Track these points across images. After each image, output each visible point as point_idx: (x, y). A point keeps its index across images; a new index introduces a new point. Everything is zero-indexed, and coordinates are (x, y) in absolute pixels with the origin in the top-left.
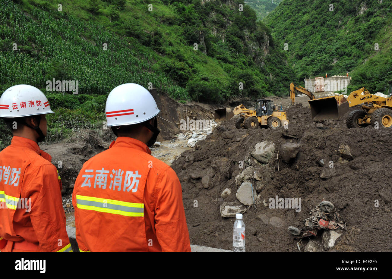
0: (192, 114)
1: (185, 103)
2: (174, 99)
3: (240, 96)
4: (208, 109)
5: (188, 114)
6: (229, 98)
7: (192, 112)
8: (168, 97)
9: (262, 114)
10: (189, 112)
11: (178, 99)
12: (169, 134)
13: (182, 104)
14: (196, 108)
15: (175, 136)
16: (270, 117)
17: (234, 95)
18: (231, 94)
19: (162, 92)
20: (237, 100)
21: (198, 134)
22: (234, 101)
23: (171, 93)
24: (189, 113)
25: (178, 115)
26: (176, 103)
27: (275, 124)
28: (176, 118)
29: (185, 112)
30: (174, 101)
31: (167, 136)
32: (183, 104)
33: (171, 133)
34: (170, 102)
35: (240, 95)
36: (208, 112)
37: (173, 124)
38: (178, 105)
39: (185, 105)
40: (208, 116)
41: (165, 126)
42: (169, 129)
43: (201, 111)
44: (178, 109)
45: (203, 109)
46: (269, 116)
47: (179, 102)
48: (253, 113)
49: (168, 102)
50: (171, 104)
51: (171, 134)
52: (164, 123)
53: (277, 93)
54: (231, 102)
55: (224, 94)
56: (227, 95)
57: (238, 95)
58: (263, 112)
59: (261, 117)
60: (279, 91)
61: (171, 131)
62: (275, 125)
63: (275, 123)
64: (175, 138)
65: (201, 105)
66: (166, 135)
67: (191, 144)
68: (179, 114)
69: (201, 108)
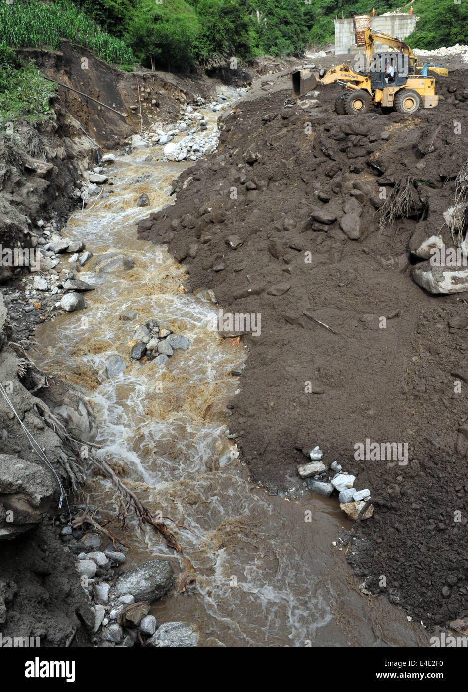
0: (149, 93)
1: (132, 70)
2: (108, 62)
3: (226, 55)
4: (174, 82)
5: (143, 94)
6: (207, 60)
7: (148, 90)
8: (94, 58)
9: (385, 85)
10: (142, 89)
11: (116, 63)
12: (112, 137)
13: (127, 73)
14: (152, 81)
15: (127, 141)
16: (401, 89)
17: (215, 54)
18: (209, 51)
19: (82, 49)
20: (221, 63)
21: (172, 135)
22: (215, 65)
23: (100, 50)
24: (144, 91)
25: (123, 98)
26: (115, 70)
27: (409, 103)
28: (119, 104)
29: (135, 89)
30: (109, 68)
31: (109, 143)
32: (130, 74)
33: (117, 135)
34: (101, 69)
35: (226, 52)
36: (175, 89)
37: (116, 118)
38: (119, 76)
39: (134, 76)
40: (177, 97)
41: (103, 122)
42: (110, 127)
43: (163, 87)
44: (121, 84)
45: (165, 84)
46: (398, 89)
47: (120, 68)
48: (365, 81)
49: (97, 70)
50: (104, 73)
51: (116, 137)
52: (98, 115)
53: (271, 50)
54: (209, 67)
55: (196, 50)
56: (203, 53)
57: (222, 54)
58: (387, 79)
59: (382, 90)
60: (276, 45)
61: (115, 131)
62: (408, 106)
63: (410, 101)
64: (127, 144)
65: (161, 74)
66: (108, 140)
67: (175, 154)
68: (125, 95)
69: (162, 80)
